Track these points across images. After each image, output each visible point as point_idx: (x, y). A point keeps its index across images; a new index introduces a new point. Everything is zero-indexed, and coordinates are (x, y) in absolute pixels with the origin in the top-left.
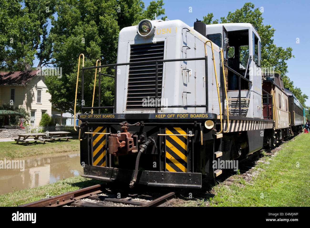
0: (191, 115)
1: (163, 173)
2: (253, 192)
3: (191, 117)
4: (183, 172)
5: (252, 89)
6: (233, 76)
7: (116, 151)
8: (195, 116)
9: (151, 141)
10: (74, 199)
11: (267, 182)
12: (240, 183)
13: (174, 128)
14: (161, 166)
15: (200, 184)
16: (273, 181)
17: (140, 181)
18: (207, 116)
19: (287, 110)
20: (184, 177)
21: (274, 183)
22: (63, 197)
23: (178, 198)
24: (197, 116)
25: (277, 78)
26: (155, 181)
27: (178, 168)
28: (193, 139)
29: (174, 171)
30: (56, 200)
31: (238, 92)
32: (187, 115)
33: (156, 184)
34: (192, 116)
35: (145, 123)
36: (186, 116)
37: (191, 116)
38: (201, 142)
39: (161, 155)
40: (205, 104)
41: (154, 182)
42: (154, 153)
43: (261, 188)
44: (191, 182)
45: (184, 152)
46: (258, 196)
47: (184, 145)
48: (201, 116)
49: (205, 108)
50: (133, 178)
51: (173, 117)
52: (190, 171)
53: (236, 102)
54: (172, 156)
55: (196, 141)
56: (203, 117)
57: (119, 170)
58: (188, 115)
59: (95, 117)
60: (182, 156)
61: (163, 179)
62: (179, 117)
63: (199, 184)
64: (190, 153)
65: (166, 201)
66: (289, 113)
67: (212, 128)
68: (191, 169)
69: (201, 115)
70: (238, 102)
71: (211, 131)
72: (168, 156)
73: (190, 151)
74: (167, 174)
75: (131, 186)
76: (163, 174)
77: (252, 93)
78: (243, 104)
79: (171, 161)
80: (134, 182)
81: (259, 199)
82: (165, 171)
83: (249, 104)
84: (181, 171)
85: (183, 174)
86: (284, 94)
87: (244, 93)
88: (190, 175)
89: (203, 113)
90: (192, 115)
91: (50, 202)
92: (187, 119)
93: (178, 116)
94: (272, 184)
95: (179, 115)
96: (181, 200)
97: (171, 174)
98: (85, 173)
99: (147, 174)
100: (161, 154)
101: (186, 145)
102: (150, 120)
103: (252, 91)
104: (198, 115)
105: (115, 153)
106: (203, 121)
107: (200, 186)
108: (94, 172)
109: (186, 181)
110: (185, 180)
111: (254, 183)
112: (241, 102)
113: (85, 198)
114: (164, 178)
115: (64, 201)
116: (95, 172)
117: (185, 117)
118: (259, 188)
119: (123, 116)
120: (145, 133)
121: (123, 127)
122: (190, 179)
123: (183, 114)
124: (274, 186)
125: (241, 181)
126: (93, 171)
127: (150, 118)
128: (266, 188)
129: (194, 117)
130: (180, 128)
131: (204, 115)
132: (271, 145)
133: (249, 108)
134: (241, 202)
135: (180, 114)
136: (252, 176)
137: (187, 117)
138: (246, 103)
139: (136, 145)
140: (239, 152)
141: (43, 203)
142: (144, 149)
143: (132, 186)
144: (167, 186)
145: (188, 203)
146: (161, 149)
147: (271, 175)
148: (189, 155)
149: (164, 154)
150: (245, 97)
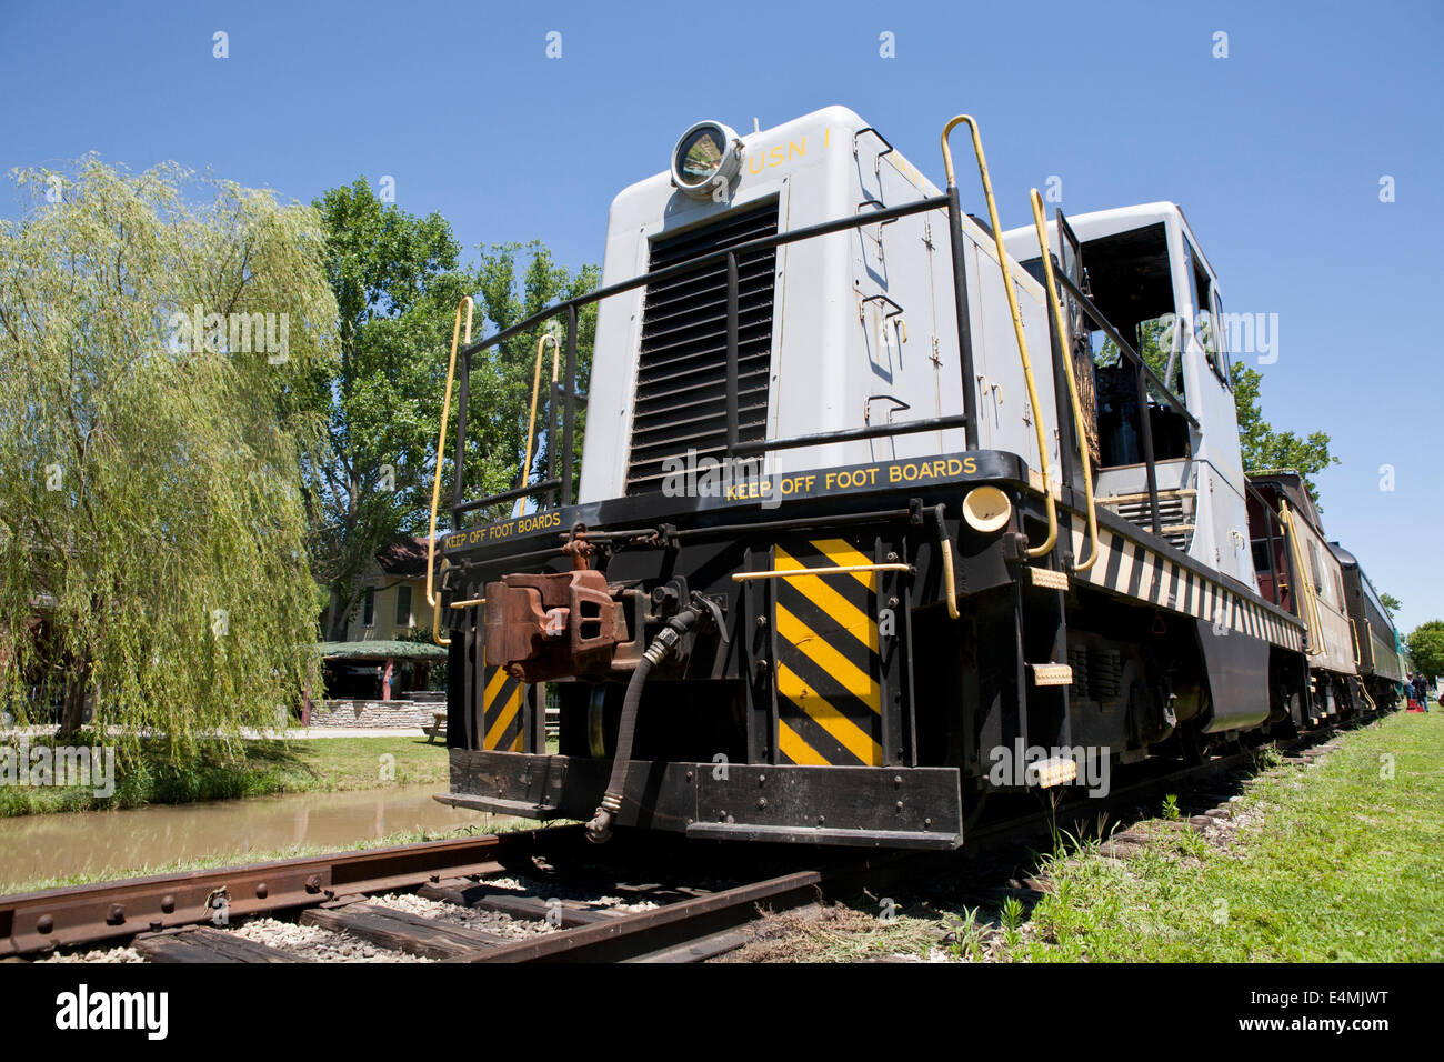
0: (891, 468)
1: (762, 771)
2: (1253, 890)
3: (892, 480)
4: (864, 764)
5: (1203, 451)
6: (1121, 426)
7: (523, 657)
8: (910, 472)
9: (699, 611)
10: (326, 893)
11: (1315, 851)
12: (1180, 849)
13: (811, 542)
14: (757, 736)
15: (955, 830)
16: (1339, 848)
17: (655, 813)
18: (972, 468)
19: (1342, 611)
20: (867, 792)
21: (1347, 854)
22: (260, 877)
23: (840, 904)
24: (923, 473)
25: (1294, 489)
26: (724, 813)
27: (837, 743)
28: (907, 590)
29: (817, 761)
30: (208, 885)
31: (1142, 470)
32: (872, 471)
33: (730, 826)
34: (897, 476)
35: (679, 533)
36: (869, 475)
37: (892, 474)
38: (945, 604)
39: (754, 682)
40: (962, 412)
41: (723, 819)
42: (725, 673)
43: (1287, 873)
44: (905, 816)
45: (867, 662)
46: (1282, 910)
47: (867, 626)
48: (941, 469)
49: (963, 429)
50: (606, 793)
51: (808, 489)
52: (899, 756)
53: (1137, 513)
54: (807, 682)
55: (924, 601)
56: (951, 474)
57: (570, 762)
58: (877, 470)
59: (493, 536)
60: (858, 682)
61: (763, 801)
62: (834, 485)
63: (949, 827)
64: (895, 667)
65: (759, 917)
66: (1350, 623)
67: (1005, 528)
68: (902, 750)
69: (941, 465)
70: (1149, 512)
71: (1000, 543)
72: (789, 683)
73: (896, 651)
74: (783, 774)
75: (592, 831)
76: (762, 778)
77: (1202, 470)
78: (1170, 518)
79: (804, 708)
80: (610, 811)
81: (1294, 924)
82: (771, 761)
83: (1193, 513)
84: (854, 759)
85: (863, 778)
86: (1325, 549)
87: (1168, 473)
88: (899, 779)
89: (953, 456)
90: (896, 470)
91: (168, 894)
92: (874, 489)
93: (828, 481)
94: (1338, 858)
95: (835, 478)
96: (856, 912)
97: (804, 777)
98: (455, 786)
99: (689, 778)
100: (754, 678)
101: (872, 622)
102: (704, 513)
103: (1202, 461)
104: (925, 465)
105: (520, 667)
106: (952, 493)
107: (955, 839)
108: (484, 779)
109: (880, 811)
110: (873, 805)
111: (1249, 854)
112: (1162, 511)
113: (399, 891)
114: (766, 796)
115: (262, 895)
116: (484, 777)
117: (862, 484)
118: (1277, 872)
119: (591, 514)
120: (681, 581)
121: (569, 545)
122: (900, 803)
123: (851, 469)
124: (1354, 868)
125: (1186, 842)
126: (479, 776)
127: (700, 508)
128: (1315, 875)
129: (910, 479)
130: (841, 542)
131: (957, 464)
132: (1300, 718)
133: (1195, 527)
134: (1190, 937)
135: (838, 470)
136: (1234, 826)
137: (873, 482)
138: (1181, 513)
139: (637, 638)
140: (1166, 710)
141: (116, 897)
142: (663, 647)
143: (596, 831)
144: (782, 839)
145: (886, 929)
146: (755, 652)
147: (1323, 824)
148: (889, 676)
149: (768, 674)
150: (1177, 486)
